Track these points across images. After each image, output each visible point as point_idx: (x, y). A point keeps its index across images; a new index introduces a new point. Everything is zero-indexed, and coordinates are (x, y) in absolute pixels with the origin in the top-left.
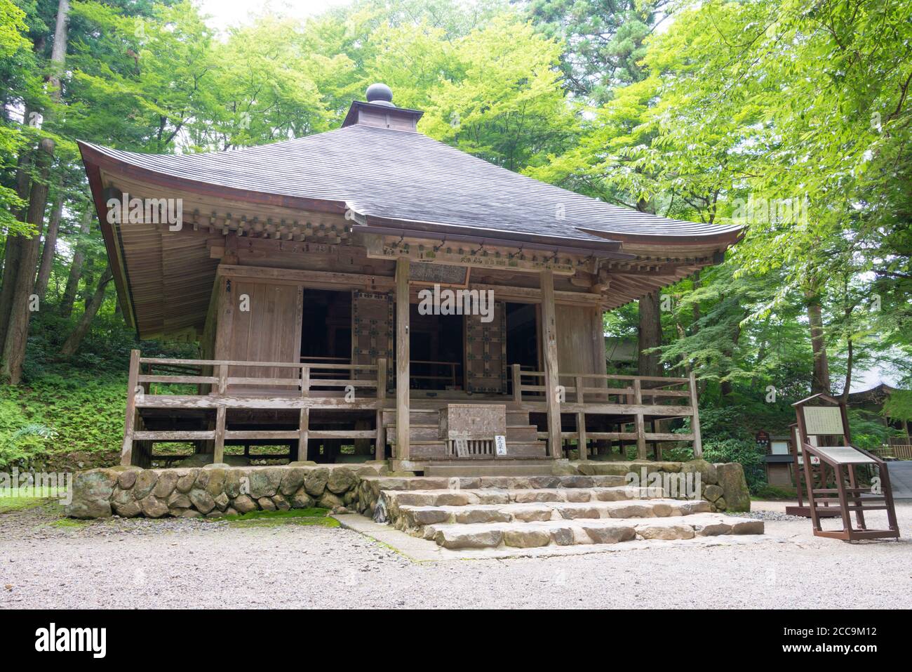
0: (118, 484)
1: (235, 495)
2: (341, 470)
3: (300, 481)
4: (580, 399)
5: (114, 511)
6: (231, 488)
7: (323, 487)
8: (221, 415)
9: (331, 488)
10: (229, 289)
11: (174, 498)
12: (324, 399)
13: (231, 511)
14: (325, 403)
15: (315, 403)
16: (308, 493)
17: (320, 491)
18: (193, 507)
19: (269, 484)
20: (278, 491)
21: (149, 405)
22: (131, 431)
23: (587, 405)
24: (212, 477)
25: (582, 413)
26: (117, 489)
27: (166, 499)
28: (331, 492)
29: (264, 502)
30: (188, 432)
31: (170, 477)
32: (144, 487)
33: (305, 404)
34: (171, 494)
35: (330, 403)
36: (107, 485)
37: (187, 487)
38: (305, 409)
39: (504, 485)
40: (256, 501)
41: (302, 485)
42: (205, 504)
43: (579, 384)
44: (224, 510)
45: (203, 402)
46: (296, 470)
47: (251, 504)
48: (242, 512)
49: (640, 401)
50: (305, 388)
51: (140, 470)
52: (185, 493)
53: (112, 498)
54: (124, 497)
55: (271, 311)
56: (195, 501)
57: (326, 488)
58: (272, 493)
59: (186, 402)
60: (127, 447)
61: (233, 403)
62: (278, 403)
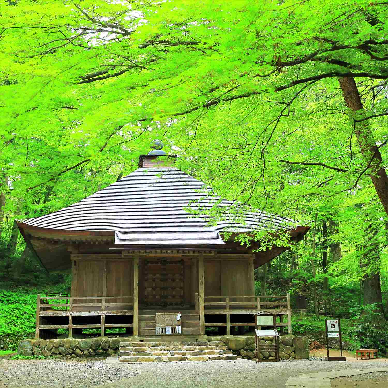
0: (34, 345)
1: (75, 349)
2: (115, 340)
3: (99, 344)
4: (228, 308)
5: (33, 354)
6: (73, 346)
7: (108, 347)
8: (70, 318)
9: (111, 347)
10: (75, 264)
11: (53, 350)
12: (110, 311)
13: (73, 355)
14: (111, 313)
15: (107, 313)
16: (102, 348)
17: (107, 348)
18: (60, 354)
19: (87, 345)
20: (91, 348)
21: (44, 315)
22: (38, 325)
23: (231, 310)
24: (66, 342)
25: (228, 314)
26: (34, 347)
27: (50, 350)
28: (111, 348)
29: (86, 352)
30: (59, 326)
31: (51, 342)
32: (43, 346)
33: (102, 314)
34: (52, 348)
35: (113, 313)
36: (31, 345)
37: (58, 346)
38: (103, 316)
39: (168, 345)
40: (82, 351)
41: (100, 345)
42: (64, 352)
43: (227, 301)
44: (71, 354)
45: (64, 314)
46: (97, 340)
47: (81, 353)
48: (78, 356)
49: (259, 308)
50: (103, 307)
51: (41, 340)
52: (57, 348)
53: (32, 350)
54: (36, 349)
55: (93, 272)
56: (60, 351)
57: (109, 347)
58: (88, 349)
59: (58, 314)
60: (37, 331)
61: (75, 314)
62: (92, 314)
